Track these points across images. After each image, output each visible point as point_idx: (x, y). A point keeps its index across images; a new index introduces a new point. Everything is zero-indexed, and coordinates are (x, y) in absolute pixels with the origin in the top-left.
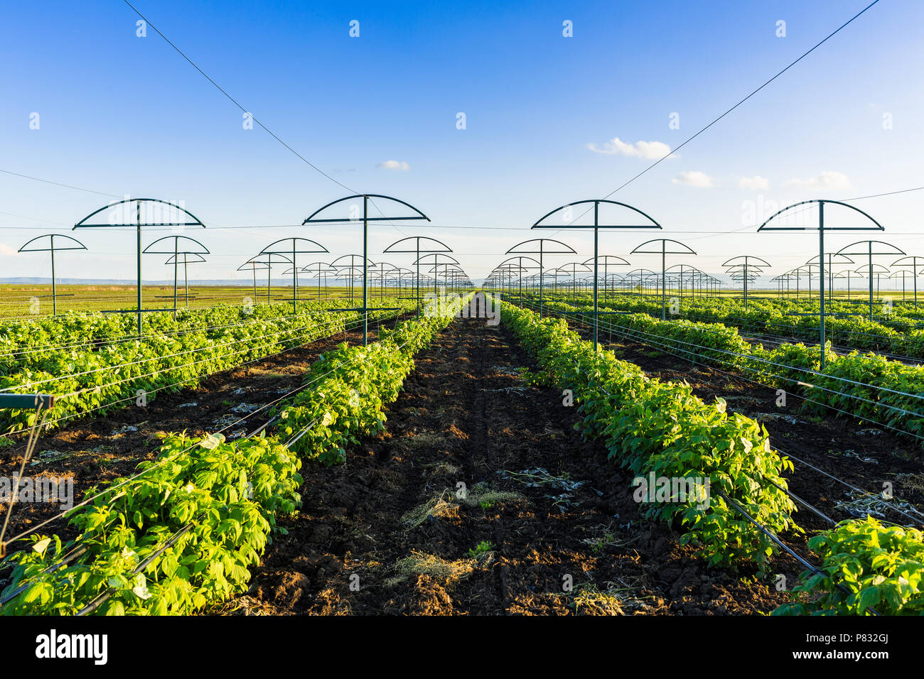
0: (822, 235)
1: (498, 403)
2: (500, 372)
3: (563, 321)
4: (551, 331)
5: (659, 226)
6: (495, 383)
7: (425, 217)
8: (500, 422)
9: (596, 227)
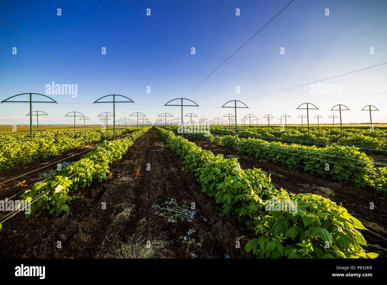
0: (236, 109)
1: (155, 156)
2: (156, 144)
3: (171, 131)
4: (169, 133)
5: (198, 106)
6: (155, 148)
7: (133, 102)
8: (155, 165)
9: (182, 106)
